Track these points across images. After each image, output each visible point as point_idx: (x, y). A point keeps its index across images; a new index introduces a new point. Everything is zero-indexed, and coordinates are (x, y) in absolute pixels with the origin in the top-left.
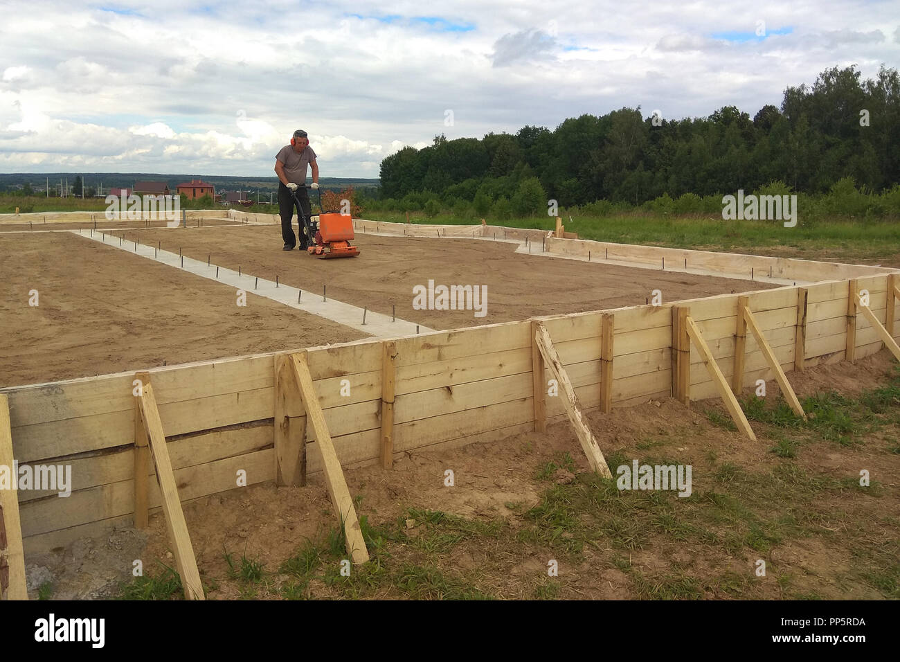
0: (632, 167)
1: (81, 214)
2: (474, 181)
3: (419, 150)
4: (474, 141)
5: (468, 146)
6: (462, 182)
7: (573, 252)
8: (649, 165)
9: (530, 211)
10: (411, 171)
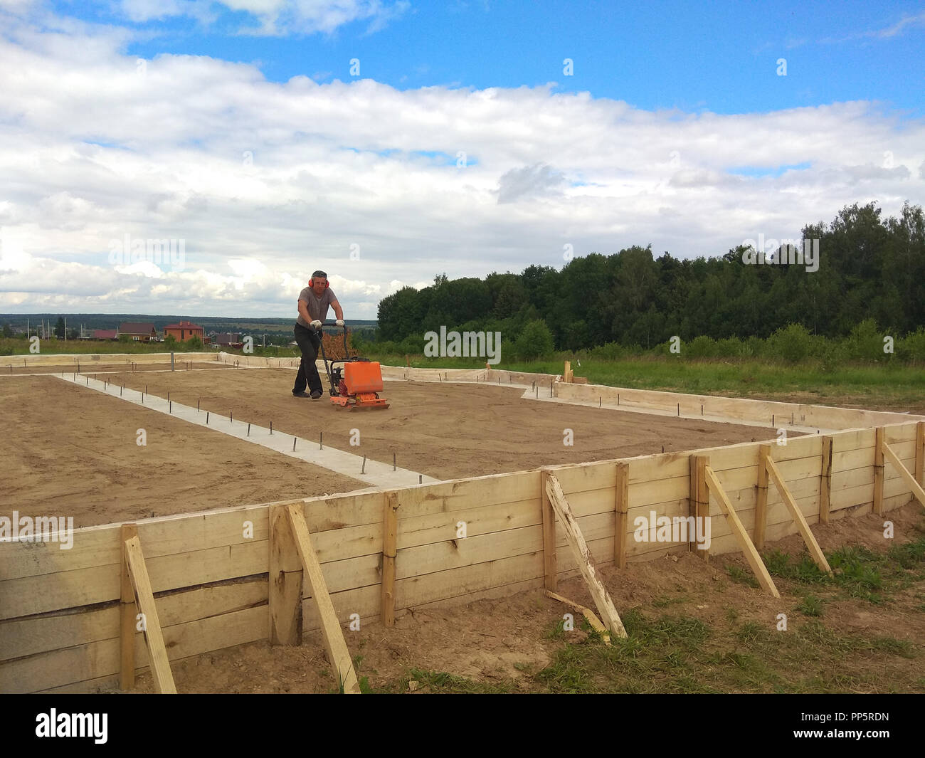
0: (643, 308)
1: (64, 357)
2: (477, 323)
3: (419, 290)
4: (476, 281)
5: (470, 286)
6: (463, 324)
7: (583, 398)
8: (661, 307)
9: (536, 354)
10: (410, 312)
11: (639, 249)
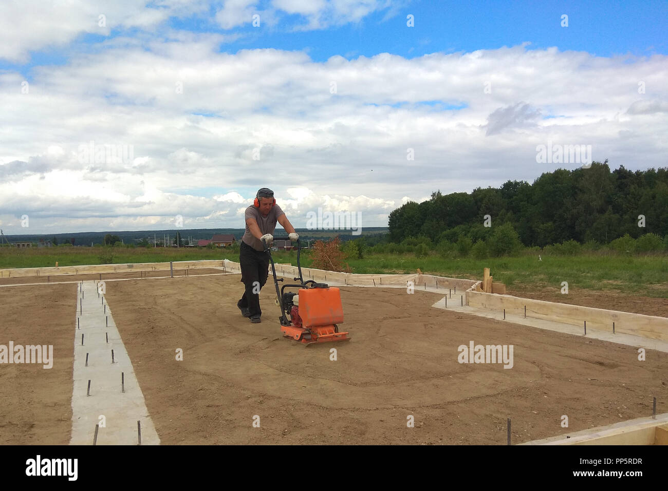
0: (602, 211)
2: (464, 226)
3: (419, 204)
4: (465, 195)
5: (459, 199)
6: (454, 228)
8: (617, 209)
9: (504, 251)
10: (413, 220)
11: (598, 164)
